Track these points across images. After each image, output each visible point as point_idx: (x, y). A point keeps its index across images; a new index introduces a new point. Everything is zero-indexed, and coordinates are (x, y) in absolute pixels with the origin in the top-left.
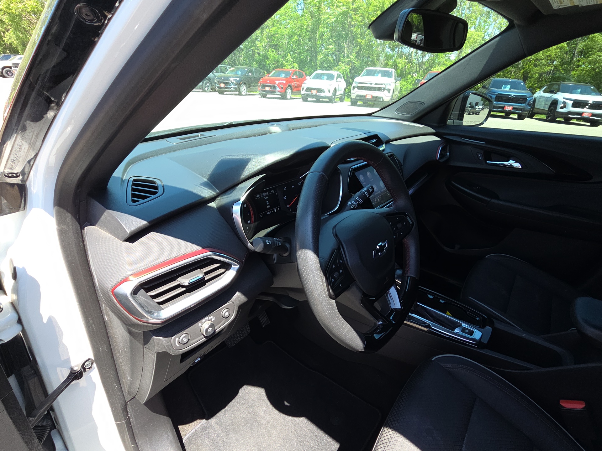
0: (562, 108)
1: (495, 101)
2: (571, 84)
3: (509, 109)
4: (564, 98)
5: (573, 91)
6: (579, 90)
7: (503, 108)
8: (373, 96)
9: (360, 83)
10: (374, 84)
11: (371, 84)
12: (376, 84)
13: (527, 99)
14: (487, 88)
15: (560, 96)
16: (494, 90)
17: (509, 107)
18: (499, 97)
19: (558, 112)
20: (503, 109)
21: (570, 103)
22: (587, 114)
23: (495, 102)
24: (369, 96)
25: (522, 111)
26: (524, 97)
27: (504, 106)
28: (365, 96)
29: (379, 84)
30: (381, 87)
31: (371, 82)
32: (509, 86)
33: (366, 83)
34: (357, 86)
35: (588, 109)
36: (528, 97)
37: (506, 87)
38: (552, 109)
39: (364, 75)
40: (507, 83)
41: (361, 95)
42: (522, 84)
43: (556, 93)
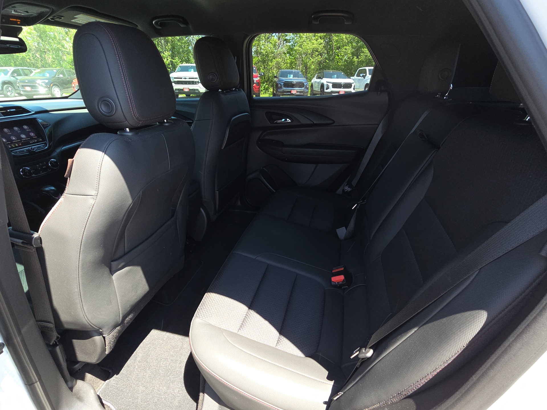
0: (327, 89)
1: (284, 87)
2: (331, 72)
3: (294, 93)
4: (327, 82)
5: (333, 76)
6: (336, 76)
7: (290, 92)
8: (190, 89)
9: (175, 78)
10: (188, 78)
11: (185, 78)
12: (189, 78)
13: (304, 84)
14: (277, 78)
15: (324, 81)
16: (282, 79)
17: (294, 91)
18: (285, 84)
19: (325, 92)
21: (331, 85)
22: (342, 92)
23: (284, 88)
24: (186, 89)
25: (303, 93)
26: (301, 83)
27: (291, 90)
28: (183, 90)
29: (193, 78)
30: (195, 81)
31: (185, 77)
32: (292, 75)
33: (181, 78)
34: (174, 81)
35: (343, 88)
36: (305, 83)
37: (290, 76)
38: (322, 90)
39: (178, 71)
40: (290, 73)
41: (179, 89)
42: (300, 73)
43: (322, 79)
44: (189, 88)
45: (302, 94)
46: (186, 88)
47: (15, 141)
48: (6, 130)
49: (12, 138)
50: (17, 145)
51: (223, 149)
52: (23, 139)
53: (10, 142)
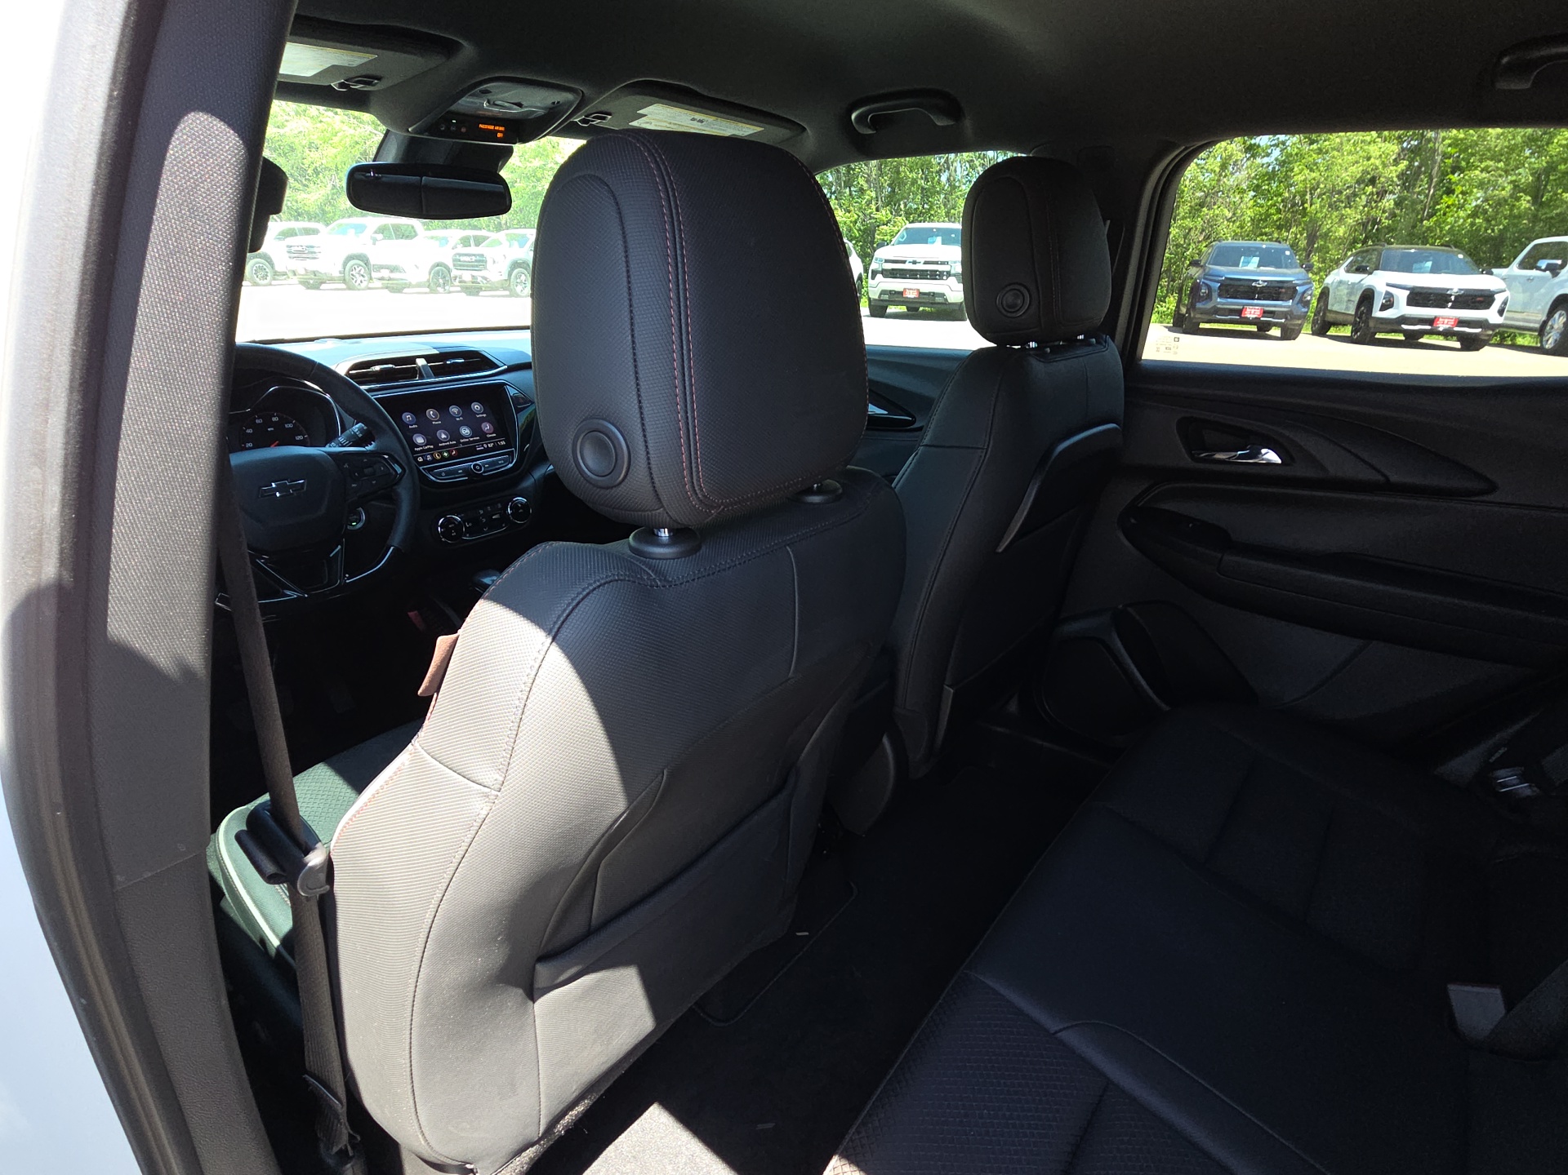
0: (1384, 308)
1: (1220, 296)
2: (1413, 251)
3: (1254, 316)
4: (1388, 285)
5: (1415, 266)
6: (1429, 264)
7: (1239, 312)
8: (921, 291)
9: (887, 261)
10: (923, 262)
11: (914, 263)
12: (927, 263)
13: (1297, 290)
14: (1202, 266)
15: (1379, 281)
16: (1217, 270)
17: (1253, 311)
18: (1227, 285)
19: (1375, 318)
20: (1240, 315)
21: (1402, 296)
22: (1446, 321)
23: (1219, 300)
24: (911, 291)
25: (1286, 318)
26: (1288, 285)
27: (1241, 307)
28: (901, 293)
29: (936, 263)
30: (940, 270)
31: (914, 259)
32: (1256, 260)
33: (904, 262)
34: (880, 269)
35: (1452, 308)
36: (1300, 285)
37: (1249, 263)
38: (1362, 313)
39: (899, 243)
40: (1249, 252)
41: (890, 291)
42: (1288, 253)
43: (1371, 273)
44: (918, 290)
45: (1283, 321)
46: (911, 289)
47: (444, 444)
48: (431, 412)
49: (441, 435)
50: (446, 454)
51: (1002, 552)
52: (464, 437)
53: (432, 447)
